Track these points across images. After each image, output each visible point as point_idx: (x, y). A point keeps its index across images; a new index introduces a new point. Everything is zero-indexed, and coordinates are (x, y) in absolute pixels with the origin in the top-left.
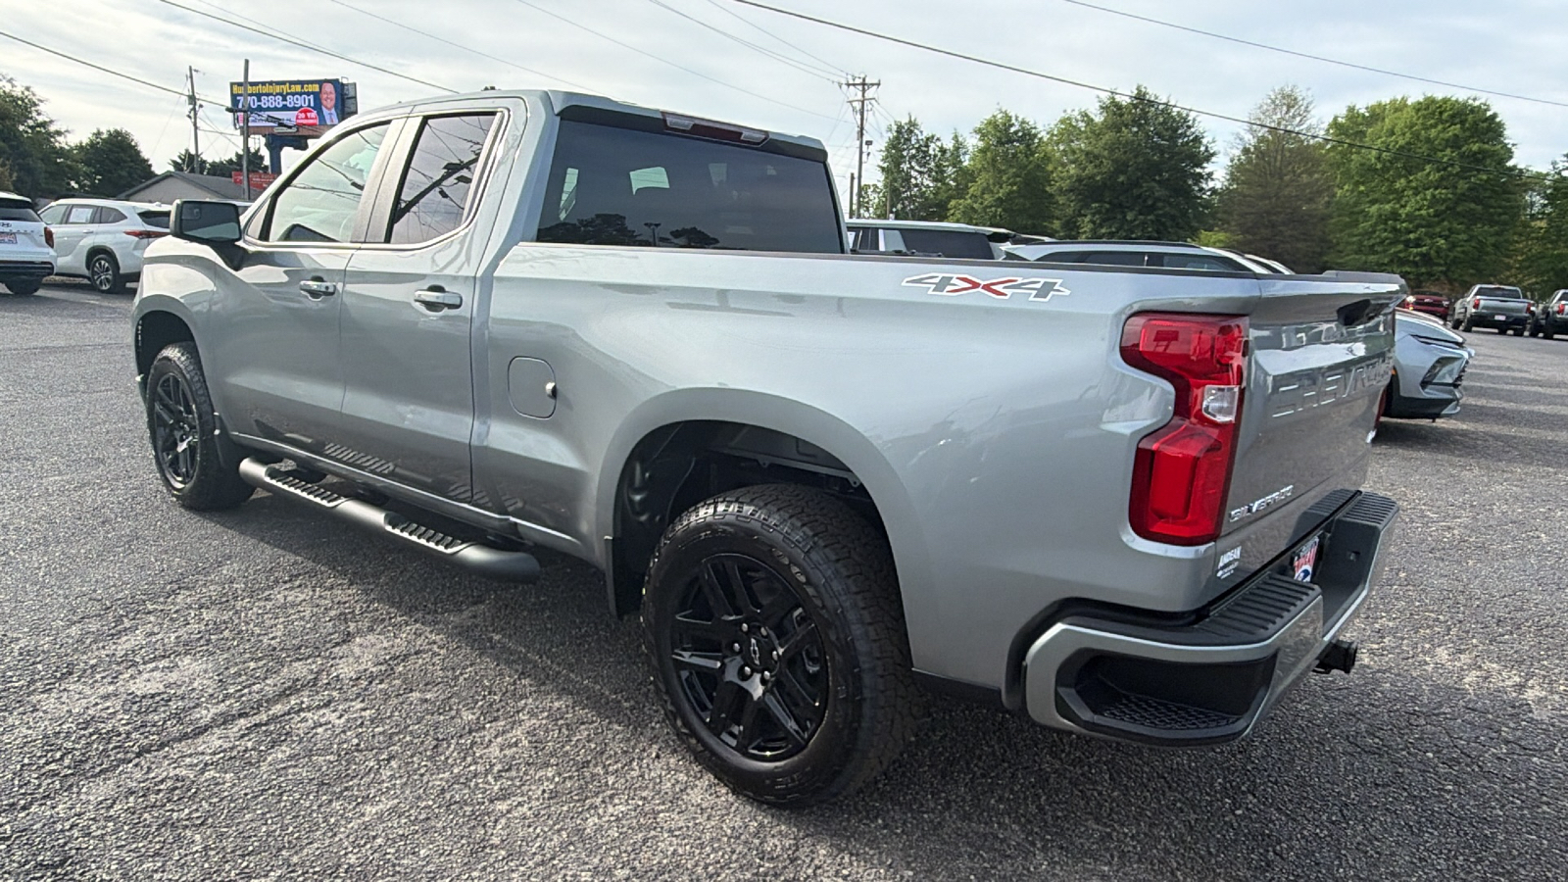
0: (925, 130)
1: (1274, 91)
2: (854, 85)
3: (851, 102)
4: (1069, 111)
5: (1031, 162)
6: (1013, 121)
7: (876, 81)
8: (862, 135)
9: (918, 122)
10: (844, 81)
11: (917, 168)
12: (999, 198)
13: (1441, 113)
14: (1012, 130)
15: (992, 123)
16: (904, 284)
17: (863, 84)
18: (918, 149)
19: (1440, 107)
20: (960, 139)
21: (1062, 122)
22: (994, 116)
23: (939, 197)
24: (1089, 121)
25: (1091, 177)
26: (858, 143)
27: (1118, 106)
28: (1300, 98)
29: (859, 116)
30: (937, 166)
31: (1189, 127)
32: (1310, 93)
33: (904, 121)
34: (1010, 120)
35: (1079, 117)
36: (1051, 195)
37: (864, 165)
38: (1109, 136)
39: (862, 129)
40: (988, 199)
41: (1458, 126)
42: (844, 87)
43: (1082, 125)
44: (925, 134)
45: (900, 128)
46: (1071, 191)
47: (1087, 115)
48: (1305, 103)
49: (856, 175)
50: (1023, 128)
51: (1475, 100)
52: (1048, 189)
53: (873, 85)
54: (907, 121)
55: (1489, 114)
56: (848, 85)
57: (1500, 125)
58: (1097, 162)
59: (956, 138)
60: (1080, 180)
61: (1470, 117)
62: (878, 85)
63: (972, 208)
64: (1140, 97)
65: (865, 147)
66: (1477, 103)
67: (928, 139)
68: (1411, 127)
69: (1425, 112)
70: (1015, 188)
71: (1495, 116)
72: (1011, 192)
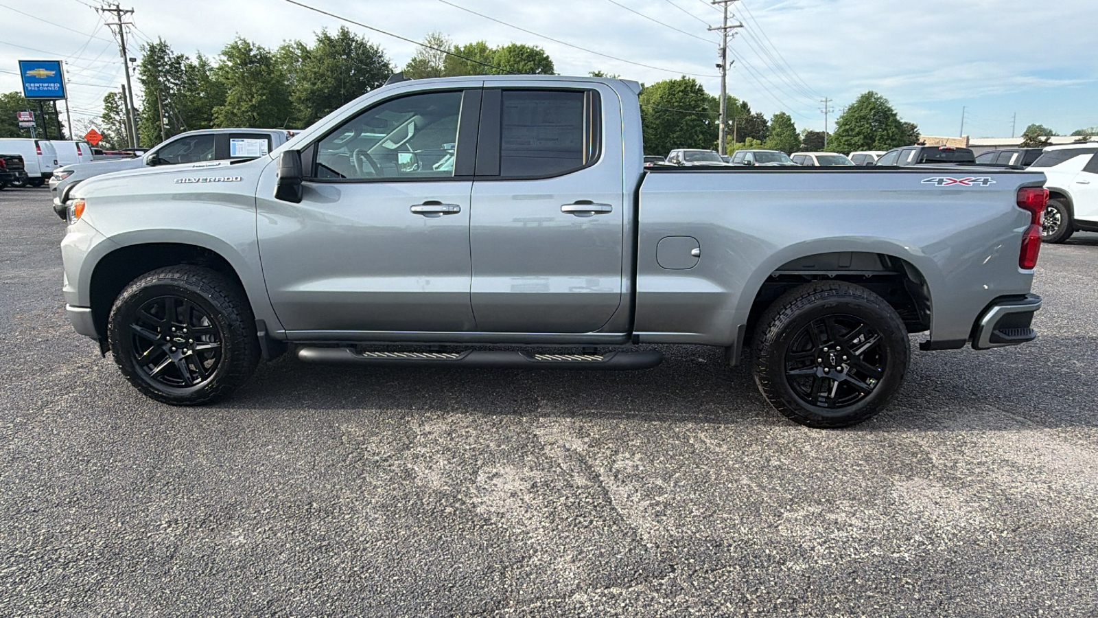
0: (174, 51)
1: (428, 35)
2: (109, 10)
3: (108, 25)
4: (287, 41)
5: (272, 78)
6: (252, 47)
7: (130, 9)
8: (125, 53)
9: (168, 43)
10: (100, 7)
11: (172, 80)
12: (253, 105)
13: (522, 54)
14: (252, 54)
15: (235, 47)
16: (922, 182)
17: (118, 10)
18: (171, 65)
19: (521, 51)
20: (204, 59)
21: (283, 48)
22: (236, 42)
23: (195, 104)
24: (303, 49)
25: (321, 90)
26: (122, 60)
27: (328, 39)
28: (444, 41)
29: (119, 37)
30: (189, 79)
31: (380, 57)
32: (450, 38)
33: (156, 42)
34: (249, 46)
35: (295, 46)
36: (292, 103)
37: (131, 78)
38: (328, 62)
39: (124, 49)
40: (244, 106)
41: (532, 63)
42: (100, 11)
43: (298, 52)
44: (175, 54)
45: (152, 49)
46: (307, 100)
47: (301, 44)
48: (448, 44)
49: (126, 87)
50: (260, 52)
51: (537, 47)
52: (290, 98)
53: (127, 11)
54: (158, 42)
55: (545, 56)
56: (104, 10)
57: (551, 62)
58: (323, 79)
59: (200, 57)
60: (313, 92)
61: (537, 58)
62: (132, 12)
63: (233, 113)
64: (345, 34)
65: (129, 63)
66: (538, 49)
67: (178, 58)
68: (509, 62)
69: (514, 53)
70: (264, 97)
71: (548, 57)
72: (262, 101)
